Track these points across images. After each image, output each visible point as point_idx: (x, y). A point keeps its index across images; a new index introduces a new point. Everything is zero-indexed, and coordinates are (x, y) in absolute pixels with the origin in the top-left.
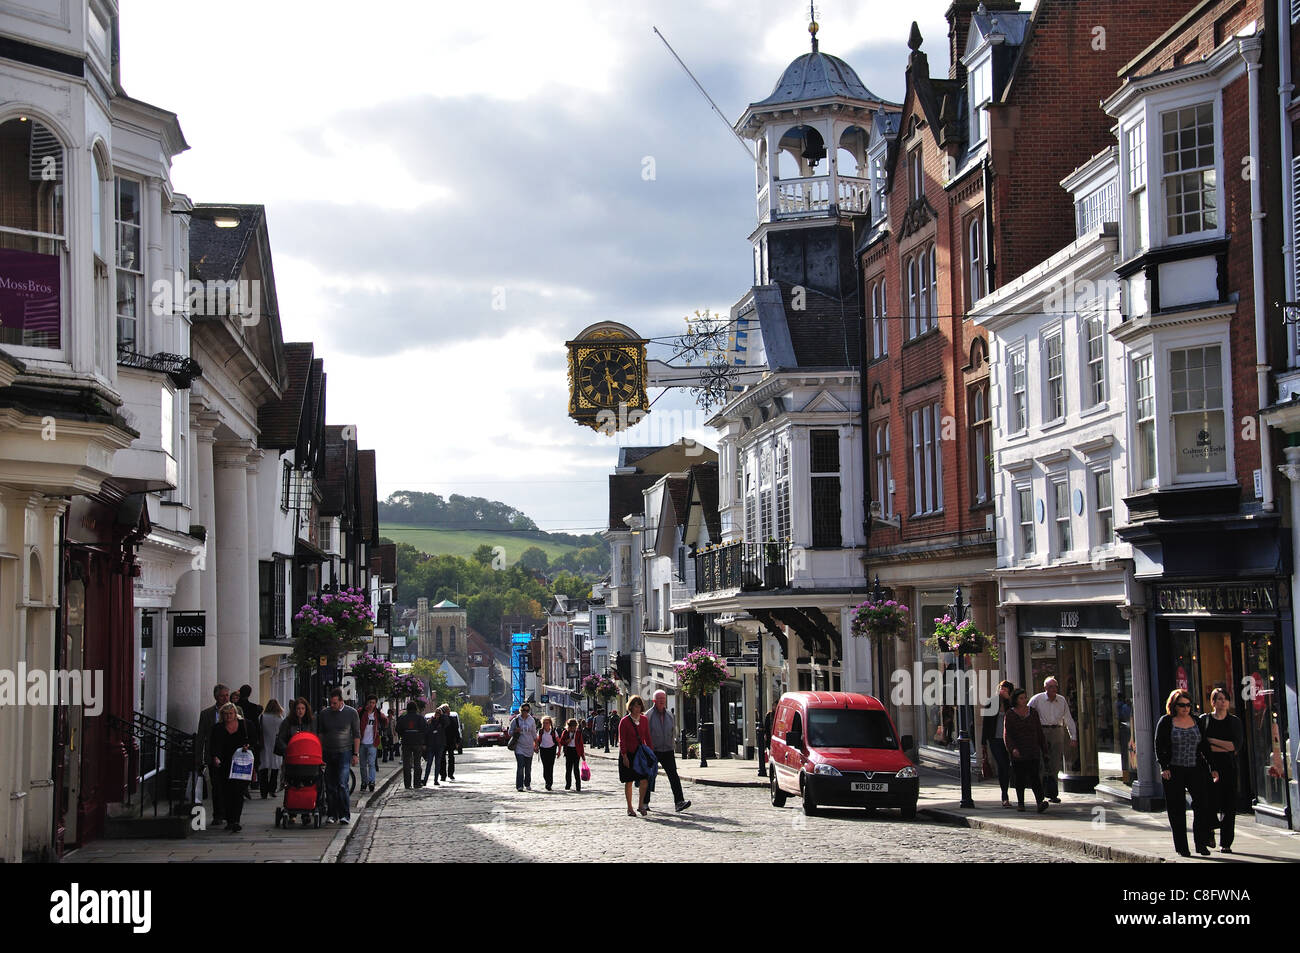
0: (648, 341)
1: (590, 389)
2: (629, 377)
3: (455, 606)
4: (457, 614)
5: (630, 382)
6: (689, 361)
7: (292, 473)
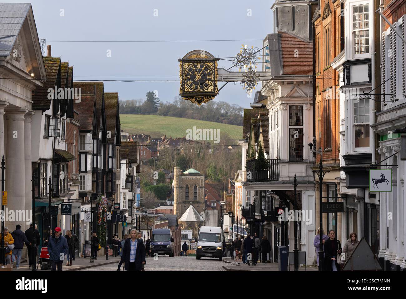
0: (218, 59)
1: (190, 82)
2: (208, 77)
3: (198, 172)
4: (199, 177)
5: (209, 80)
6: (240, 68)
7: (51, 120)
